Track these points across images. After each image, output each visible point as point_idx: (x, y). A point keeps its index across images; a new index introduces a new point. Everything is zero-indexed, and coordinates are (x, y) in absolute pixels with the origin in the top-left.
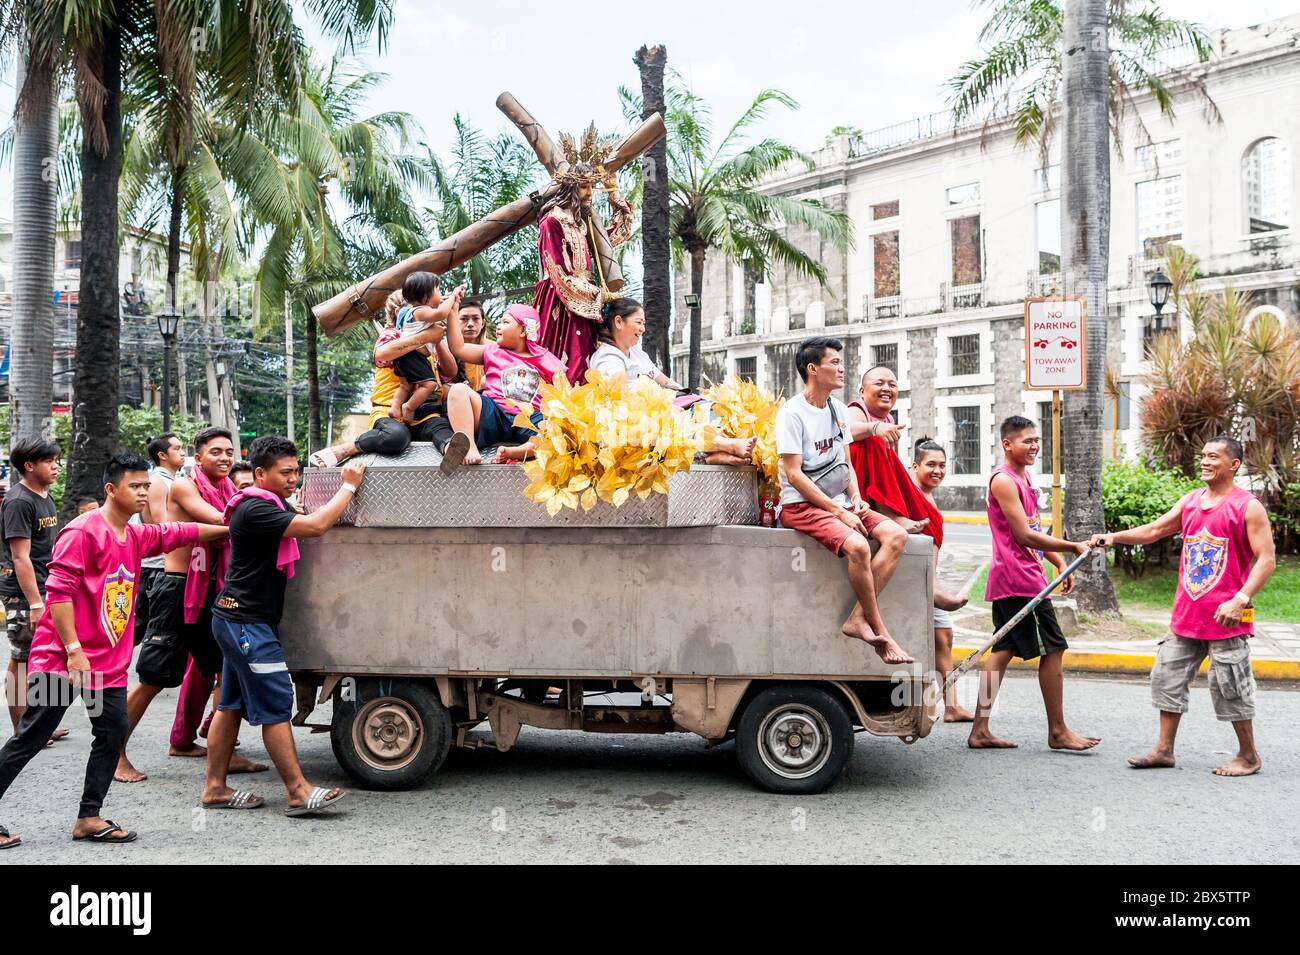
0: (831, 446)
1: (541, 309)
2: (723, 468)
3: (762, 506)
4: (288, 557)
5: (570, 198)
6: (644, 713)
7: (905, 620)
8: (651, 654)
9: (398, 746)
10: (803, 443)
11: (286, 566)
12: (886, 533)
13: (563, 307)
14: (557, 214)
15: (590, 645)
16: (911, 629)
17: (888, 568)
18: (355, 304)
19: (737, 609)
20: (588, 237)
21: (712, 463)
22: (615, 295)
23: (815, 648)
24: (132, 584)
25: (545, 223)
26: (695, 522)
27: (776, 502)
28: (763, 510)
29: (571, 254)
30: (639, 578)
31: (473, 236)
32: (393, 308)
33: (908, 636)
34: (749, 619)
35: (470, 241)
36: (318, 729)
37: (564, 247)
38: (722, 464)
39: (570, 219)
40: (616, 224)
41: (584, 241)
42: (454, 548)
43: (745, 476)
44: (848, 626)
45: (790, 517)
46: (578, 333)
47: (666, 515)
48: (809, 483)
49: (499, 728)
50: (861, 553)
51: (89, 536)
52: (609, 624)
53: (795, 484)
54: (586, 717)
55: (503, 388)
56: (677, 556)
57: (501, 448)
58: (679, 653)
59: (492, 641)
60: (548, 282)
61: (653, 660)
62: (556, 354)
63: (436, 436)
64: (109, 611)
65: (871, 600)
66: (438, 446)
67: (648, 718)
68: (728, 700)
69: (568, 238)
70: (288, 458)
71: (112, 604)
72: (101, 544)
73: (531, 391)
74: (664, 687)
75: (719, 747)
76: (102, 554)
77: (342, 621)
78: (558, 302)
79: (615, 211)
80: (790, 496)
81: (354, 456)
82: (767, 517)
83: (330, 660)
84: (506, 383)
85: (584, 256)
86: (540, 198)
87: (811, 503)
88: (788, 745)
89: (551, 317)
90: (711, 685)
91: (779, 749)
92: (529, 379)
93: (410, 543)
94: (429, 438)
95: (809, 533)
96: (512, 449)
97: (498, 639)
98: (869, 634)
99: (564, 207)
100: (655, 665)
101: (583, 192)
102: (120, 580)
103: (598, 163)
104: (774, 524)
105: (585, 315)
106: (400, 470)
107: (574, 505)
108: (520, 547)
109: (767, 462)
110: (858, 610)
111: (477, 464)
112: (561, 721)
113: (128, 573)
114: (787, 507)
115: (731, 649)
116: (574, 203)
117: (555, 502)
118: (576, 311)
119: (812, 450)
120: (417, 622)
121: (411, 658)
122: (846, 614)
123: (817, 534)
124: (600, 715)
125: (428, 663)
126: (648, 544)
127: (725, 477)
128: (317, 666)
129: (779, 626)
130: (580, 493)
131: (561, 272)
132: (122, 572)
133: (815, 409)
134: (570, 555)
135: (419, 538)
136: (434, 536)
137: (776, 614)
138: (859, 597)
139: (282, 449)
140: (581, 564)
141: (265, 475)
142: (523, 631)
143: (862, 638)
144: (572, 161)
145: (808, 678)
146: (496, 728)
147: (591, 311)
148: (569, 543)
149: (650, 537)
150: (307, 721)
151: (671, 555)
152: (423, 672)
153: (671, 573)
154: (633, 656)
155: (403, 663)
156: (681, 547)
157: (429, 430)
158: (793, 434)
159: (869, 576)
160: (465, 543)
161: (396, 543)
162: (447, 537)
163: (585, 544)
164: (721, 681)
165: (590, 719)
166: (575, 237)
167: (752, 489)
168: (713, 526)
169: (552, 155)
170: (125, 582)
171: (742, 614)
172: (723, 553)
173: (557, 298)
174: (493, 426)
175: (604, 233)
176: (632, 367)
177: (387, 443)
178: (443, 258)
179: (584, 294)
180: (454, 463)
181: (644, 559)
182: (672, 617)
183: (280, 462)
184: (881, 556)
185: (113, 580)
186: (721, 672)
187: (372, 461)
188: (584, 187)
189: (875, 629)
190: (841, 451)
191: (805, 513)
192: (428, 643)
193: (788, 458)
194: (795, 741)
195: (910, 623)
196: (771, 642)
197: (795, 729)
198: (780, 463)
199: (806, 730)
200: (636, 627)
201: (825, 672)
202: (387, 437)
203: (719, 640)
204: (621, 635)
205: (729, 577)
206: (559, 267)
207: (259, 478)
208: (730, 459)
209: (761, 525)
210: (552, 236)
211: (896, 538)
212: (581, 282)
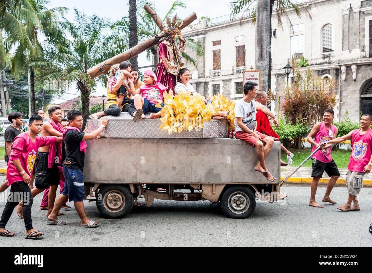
0: (251, 114)
1: (159, 72)
2: (218, 121)
3: (229, 132)
4: (83, 147)
5: (169, 38)
6: (192, 195)
7: (272, 166)
8: (196, 177)
9: (118, 205)
10: (243, 113)
11: (83, 149)
12: (267, 140)
13: (167, 71)
14: (165, 42)
15: (177, 174)
16: (273, 169)
17: (268, 151)
18: (101, 69)
19: (222, 163)
20: (173, 50)
21: (214, 119)
22: (182, 68)
23: (245, 175)
24: (36, 155)
25: (161, 45)
26: (211, 137)
27: (233, 131)
28: (229, 133)
29: (169, 55)
30: (193, 154)
31: (137, 49)
32: (113, 70)
33: (273, 171)
34: (226, 166)
35: (136, 50)
36: (91, 200)
37: (167, 52)
38: (218, 119)
39: (169, 44)
40: (181, 46)
41: (172, 51)
42: (136, 144)
43: (224, 123)
44: (256, 168)
45: (238, 135)
46: (171, 79)
47: (203, 134)
48: (245, 126)
49: (148, 200)
50: (261, 146)
51: (24, 140)
52: (183, 168)
53: (240, 126)
54: (174, 196)
55: (149, 96)
56: (204, 147)
57: (152, 114)
58: (204, 176)
59: (147, 173)
60: (162, 63)
61: (197, 178)
62: (164, 85)
63: (130, 110)
64: (29, 164)
65: (263, 160)
66: (130, 113)
67: (193, 196)
68: (219, 190)
69: (168, 50)
70: (79, 116)
71: (30, 162)
72: (28, 143)
73: (157, 96)
74: (199, 187)
75: (216, 204)
76: (28, 146)
77: (101, 167)
78: (165, 69)
79: (181, 42)
80: (238, 129)
81: (103, 116)
82: (230, 135)
83: (96, 179)
84: (150, 94)
85: (173, 56)
86: (158, 37)
87: (244, 131)
88: (237, 204)
89: (163, 74)
90: (214, 186)
91: (234, 205)
92: (156, 92)
93: (122, 143)
94: (127, 111)
95: (244, 140)
96: (155, 114)
97: (149, 172)
98: (263, 170)
99: (167, 40)
100: (197, 180)
101: (173, 36)
102: (33, 154)
103: (177, 27)
104: (233, 138)
105: (173, 74)
106: (117, 120)
107: (176, 131)
108: (156, 144)
109: (232, 119)
110: (259, 163)
111: (144, 119)
112: (167, 197)
113: (35, 152)
114: (237, 132)
115: (220, 175)
116: (170, 39)
117: (170, 130)
118: (171, 73)
119: (246, 116)
120: (124, 167)
121: (122, 178)
122: (255, 164)
123: (246, 141)
124: (179, 195)
125: (127, 179)
126: (195, 143)
127: (219, 123)
128: (92, 180)
129: (235, 168)
130: (177, 128)
131: (167, 60)
132: (33, 152)
133: (247, 103)
134: (171, 147)
135: (125, 141)
136: (130, 141)
137: (234, 164)
138: (259, 159)
139: (77, 114)
140: (175, 150)
141: (72, 122)
142: (157, 170)
143: (260, 171)
144: (169, 26)
145: (243, 184)
146: (147, 200)
147: (175, 72)
148: (171, 143)
149: (196, 141)
150: (87, 198)
151: (202, 147)
152: (126, 182)
153: (202, 152)
154: (190, 177)
155: (120, 179)
156: (206, 144)
157: (127, 108)
158: (240, 111)
159: (263, 153)
160: (139, 143)
161: (118, 143)
162: (134, 141)
163: (176, 143)
164: (217, 184)
165: (176, 197)
166: (170, 49)
167: (226, 127)
168: (215, 138)
169: (162, 24)
170: (34, 155)
171: (224, 165)
172: (218, 146)
173: (165, 68)
174: (147, 107)
175: (178, 49)
176: (188, 90)
177: (114, 112)
178: (127, 55)
179: (173, 67)
180: (137, 118)
181: (194, 148)
182: (202, 165)
183: (77, 118)
184: (266, 147)
185: (31, 154)
186: (217, 182)
187: (109, 117)
188: (173, 34)
189: (264, 169)
190: (254, 116)
191: (243, 134)
192: (128, 173)
193: (238, 118)
194: (239, 202)
195: (273, 167)
196: (232, 173)
197: (239, 199)
198: (235, 119)
199: (242, 199)
200: (192, 168)
201: (248, 182)
202: (115, 110)
203: (217, 172)
204: (187, 171)
205: (220, 153)
206: (166, 59)
207: (71, 123)
208: (221, 118)
209: (229, 138)
210: (164, 49)
211: (271, 142)
212: (172, 63)
